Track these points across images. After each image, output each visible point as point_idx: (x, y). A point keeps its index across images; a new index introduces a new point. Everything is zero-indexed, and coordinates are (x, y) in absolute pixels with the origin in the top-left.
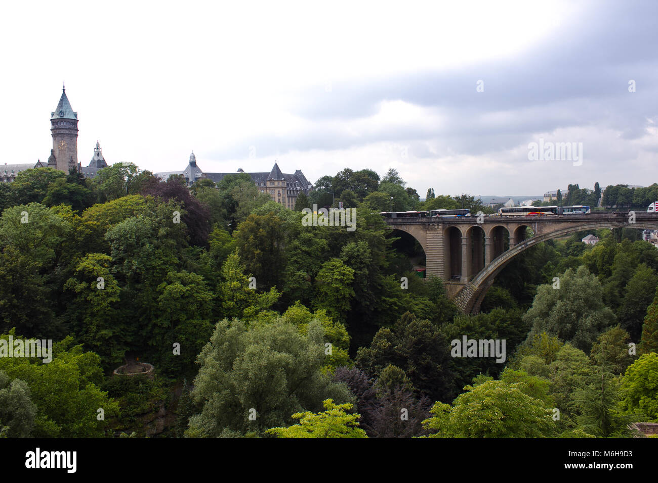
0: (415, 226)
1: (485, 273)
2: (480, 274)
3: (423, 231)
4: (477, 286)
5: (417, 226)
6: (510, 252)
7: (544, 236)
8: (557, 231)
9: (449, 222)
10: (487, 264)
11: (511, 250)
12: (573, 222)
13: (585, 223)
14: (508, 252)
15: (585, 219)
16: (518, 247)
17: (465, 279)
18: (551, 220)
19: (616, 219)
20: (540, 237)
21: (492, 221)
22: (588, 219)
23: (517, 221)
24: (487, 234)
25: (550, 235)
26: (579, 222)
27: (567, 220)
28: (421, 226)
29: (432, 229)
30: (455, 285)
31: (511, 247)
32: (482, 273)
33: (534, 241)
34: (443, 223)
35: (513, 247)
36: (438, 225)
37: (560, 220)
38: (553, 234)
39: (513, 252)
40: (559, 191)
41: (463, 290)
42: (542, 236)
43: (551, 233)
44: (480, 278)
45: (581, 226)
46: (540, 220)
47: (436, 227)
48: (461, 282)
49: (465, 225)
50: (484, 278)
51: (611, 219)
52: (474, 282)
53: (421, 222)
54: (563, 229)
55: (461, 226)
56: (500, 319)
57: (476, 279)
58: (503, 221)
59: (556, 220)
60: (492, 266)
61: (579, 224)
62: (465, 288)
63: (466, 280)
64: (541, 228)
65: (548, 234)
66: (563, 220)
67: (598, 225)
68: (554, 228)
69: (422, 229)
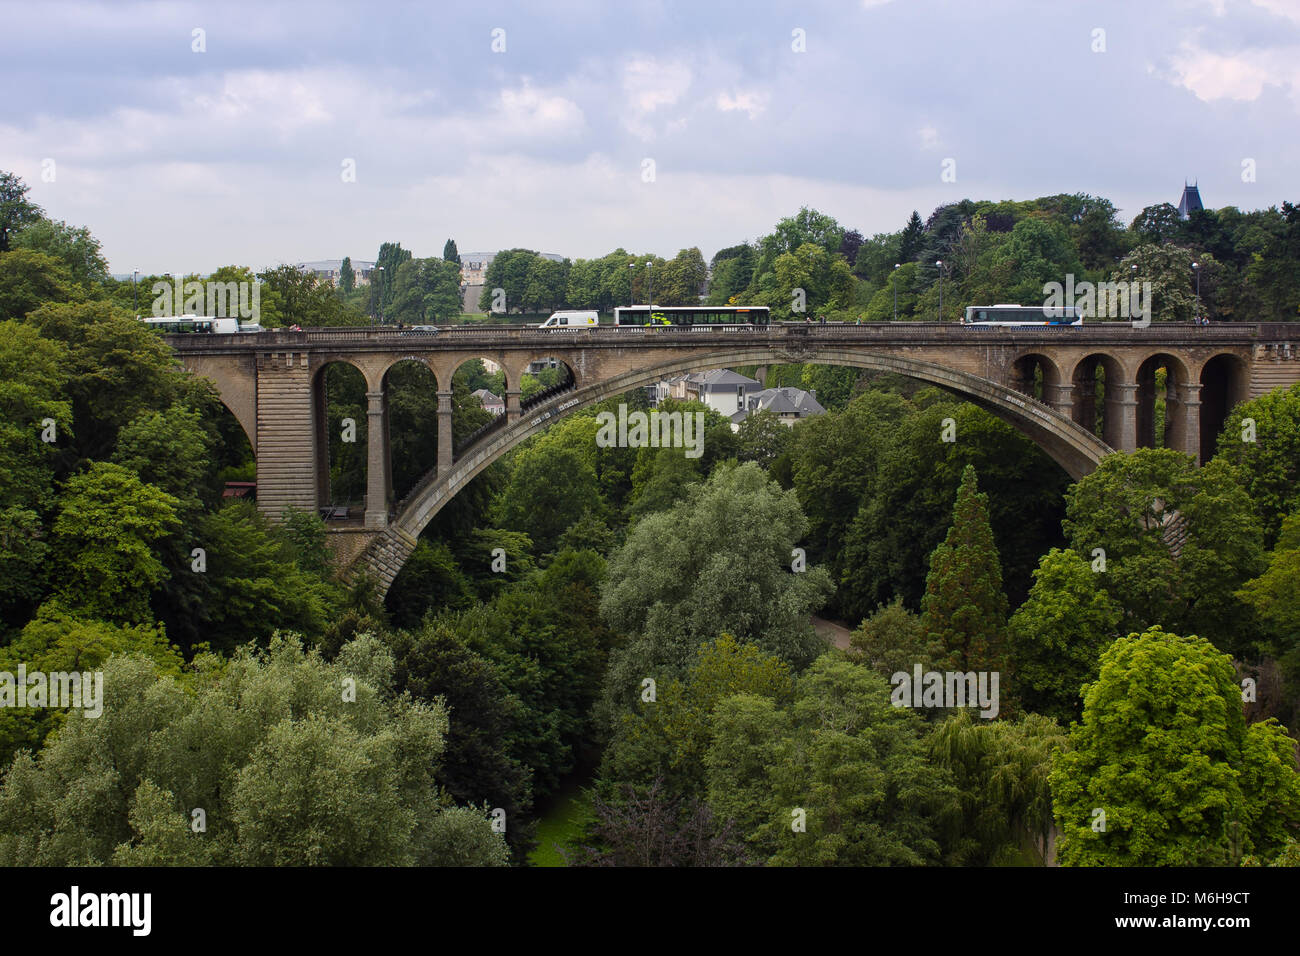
0: (217, 360)
1: (438, 495)
2: (426, 499)
3: (244, 374)
4: (416, 533)
5: (223, 362)
6: (509, 432)
7: (604, 386)
8: (639, 372)
9: (330, 348)
10: (443, 467)
11: (514, 428)
12: (680, 348)
13: (708, 351)
14: (505, 433)
15: (710, 341)
16: (533, 417)
17: (377, 515)
18: (623, 342)
19: (786, 341)
20: (593, 389)
21: (459, 345)
22: (721, 341)
23: (532, 344)
24: (444, 382)
25: (620, 384)
26: (694, 348)
27: (667, 342)
28: (237, 362)
29: (275, 368)
30: (349, 535)
31: (513, 418)
32: (430, 495)
33: (576, 401)
34: (312, 351)
35: (519, 418)
36: (297, 356)
37: (649, 342)
38: (629, 381)
39: (517, 432)
40: (347, 261)
41: (374, 549)
42: (598, 387)
43: (620, 379)
44: (424, 510)
45: (700, 359)
46: (594, 343)
47: (290, 363)
48: (368, 525)
49: (378, 358)
50: (436, 511)
51: (773, 340)
52: (406, 521)
53: (240, 349)
54: (654, 368)
55: (365, 360)
56: (527, 617)
57: (413, 514)
58: (491, 345)
59: (637, 342)
60: (460, 475)
61: (694, 353)
62: (382, 542)
63: (382, 518)
64: (597, 364)
65: (615, 381)
66: (654, 342)
67: (741, 358)
68: (628, 365)
69: (240, 370)
